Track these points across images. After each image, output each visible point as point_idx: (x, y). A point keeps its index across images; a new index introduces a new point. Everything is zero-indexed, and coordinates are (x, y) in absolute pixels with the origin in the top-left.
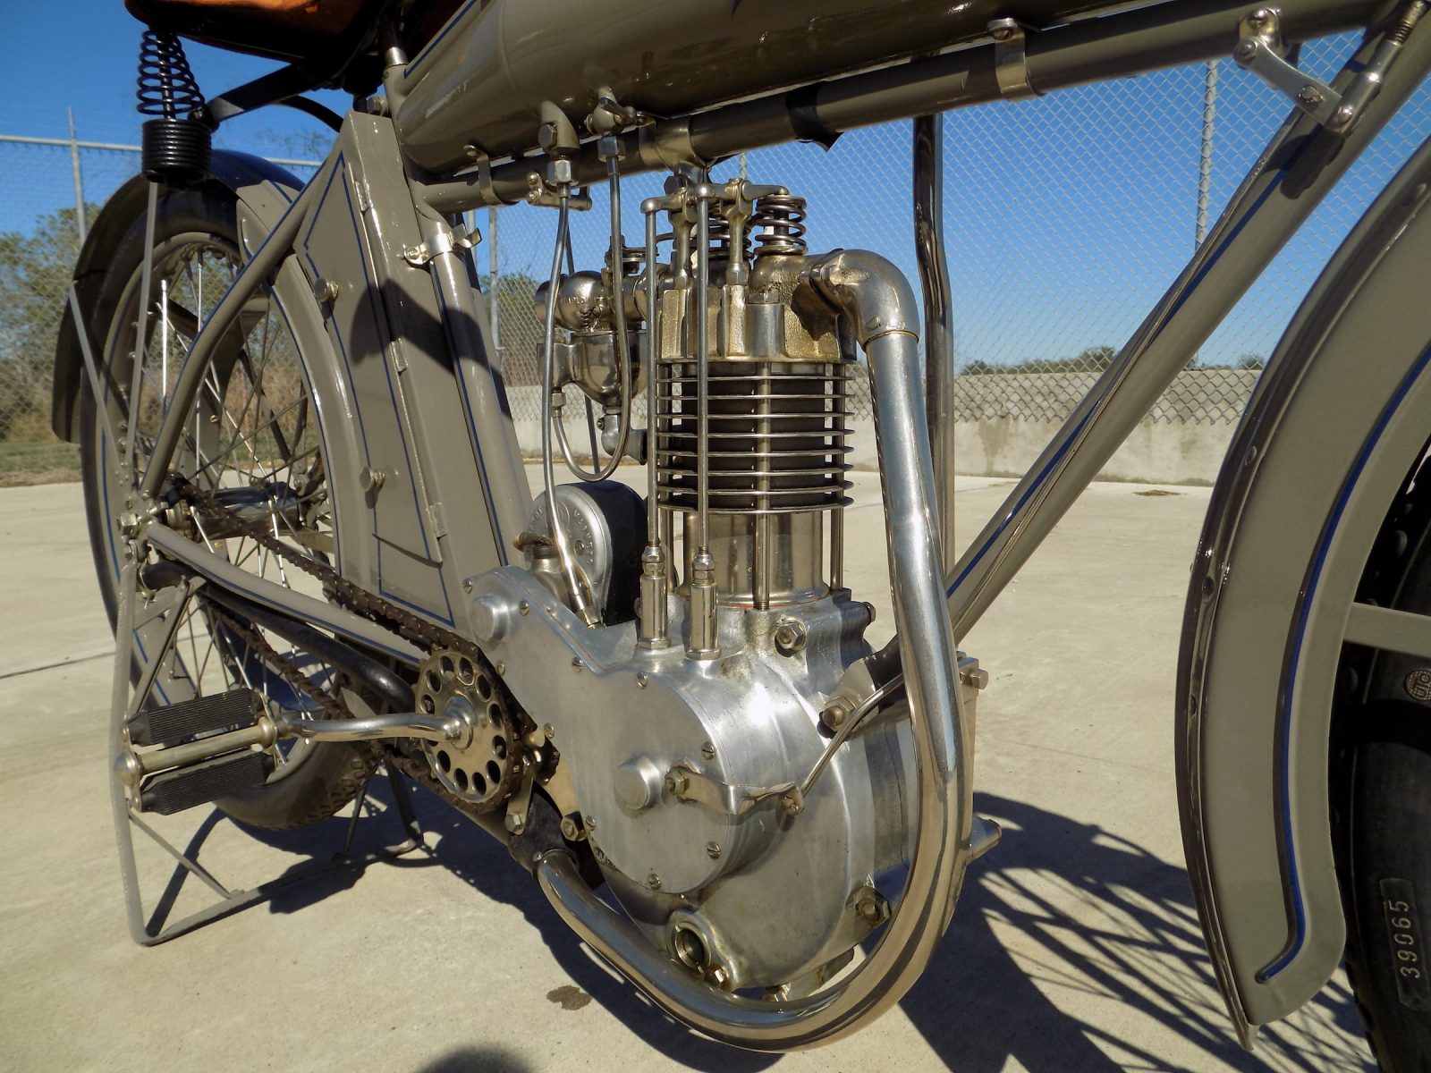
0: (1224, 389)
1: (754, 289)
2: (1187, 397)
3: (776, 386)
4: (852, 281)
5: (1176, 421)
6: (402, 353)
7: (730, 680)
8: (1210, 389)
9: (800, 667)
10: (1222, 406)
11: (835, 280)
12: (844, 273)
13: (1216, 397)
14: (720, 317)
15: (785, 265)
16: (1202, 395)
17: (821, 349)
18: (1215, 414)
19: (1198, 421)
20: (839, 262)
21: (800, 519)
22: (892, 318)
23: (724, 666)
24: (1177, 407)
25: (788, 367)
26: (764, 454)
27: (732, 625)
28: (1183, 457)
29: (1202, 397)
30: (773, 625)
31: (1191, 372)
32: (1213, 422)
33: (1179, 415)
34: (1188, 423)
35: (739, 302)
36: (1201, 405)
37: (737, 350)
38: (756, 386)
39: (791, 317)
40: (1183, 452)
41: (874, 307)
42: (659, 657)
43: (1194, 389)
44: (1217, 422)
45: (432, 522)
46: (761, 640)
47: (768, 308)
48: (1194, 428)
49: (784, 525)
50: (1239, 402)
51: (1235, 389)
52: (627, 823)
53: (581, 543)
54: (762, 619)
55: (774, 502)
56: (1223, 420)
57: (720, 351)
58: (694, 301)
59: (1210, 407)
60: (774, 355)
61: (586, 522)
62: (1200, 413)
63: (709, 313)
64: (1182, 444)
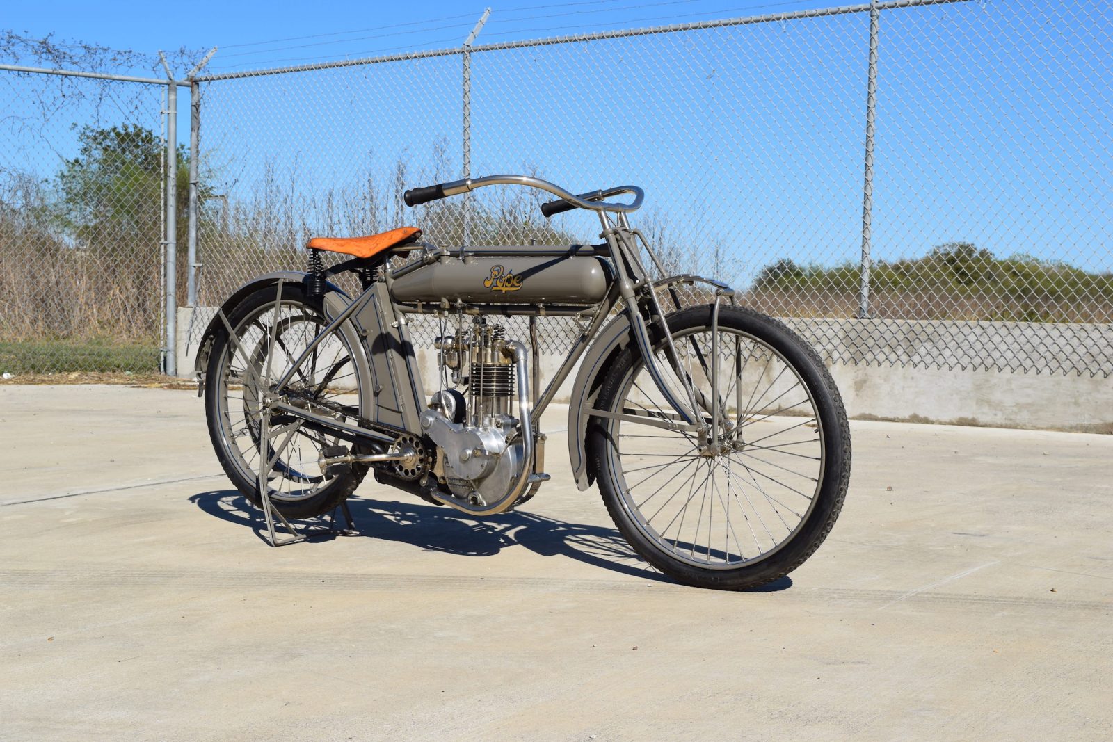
0: (888, 336)
1: (493, 348)
2: (858, 342)
3: (497, 370)
4: (514, 348)
5: (851, 363)
6: (393, 354)
7: (486, 432)
8: (876, 335)
9: (502, 430)
10: (887, 350)
11: (510, 348)
12: (512, 346)
13: (882, 342)
14: (486, 354)
15: (500, 342)
16: (871, 339)
17: (507, 361)
18: (881, 357)
19: (868, 363)
20: (511, 343)
21: (502, 399)
22: (521, 356)
23: (485, 429)
24: (851, 350)
25: (500, 366)
26: (494, 384)
27: (487, 421)
28: (857, 395)
29: (871, 342)
30: (496, 421)
31: (862, 320)
32: (880, 364)
33: (853, 358)
34: (860, 364)
35: (490, 351)
36: (870, 350)
37: (489, 362)
38: (493, 369)
39: (501, 354)
40: (856, 390)
41: (518, 354)
42: (469, 428)
43: (865, 335)
44: (883, 365)
45: (400, 401)
46: (493, 424)
47: (496, 353)
48: (865, 369)
49: (498, 400)
50: (899, 347)
51: (896, 336)
52: (462, 465)
53: (449, 406)
54: (493, 420)
55: (496, 394)
56: (887, 363)
57: (486, 362)
58: (481, 350)
59: (877, 351)
60: (496, 363)
61: (450, 400)
62: (869, 356)
63: (484, 352)
64: (856, 383)
